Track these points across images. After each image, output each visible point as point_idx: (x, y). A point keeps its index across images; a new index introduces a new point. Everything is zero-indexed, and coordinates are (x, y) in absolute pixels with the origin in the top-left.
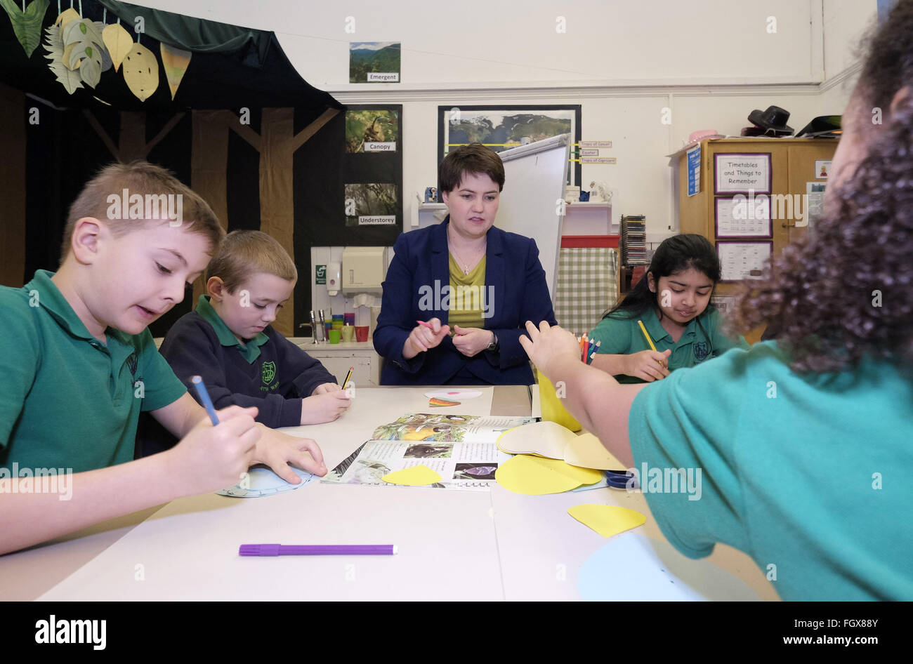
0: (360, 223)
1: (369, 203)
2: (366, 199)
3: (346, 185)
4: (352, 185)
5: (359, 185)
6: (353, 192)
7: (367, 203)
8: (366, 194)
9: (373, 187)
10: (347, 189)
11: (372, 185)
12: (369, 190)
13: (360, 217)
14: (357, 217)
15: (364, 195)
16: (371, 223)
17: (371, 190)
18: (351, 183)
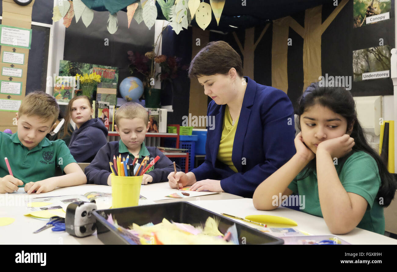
0: (363, 79)
1: (369, 63)
2: (368, 61)
3: (353, 52)
4: (357, 51)
5: (363, 50)
6: (358, 56)
7: (368, 63)
8: (367, 56)
9: (372, 50)
10: (354, 54)
11: (372, 48)
12: (369, 53)
13: (363, 74)
14: (361, 74)
15: (366, 57)
16: (371, 78)
17: (371, 52)
18: (357, 50)
